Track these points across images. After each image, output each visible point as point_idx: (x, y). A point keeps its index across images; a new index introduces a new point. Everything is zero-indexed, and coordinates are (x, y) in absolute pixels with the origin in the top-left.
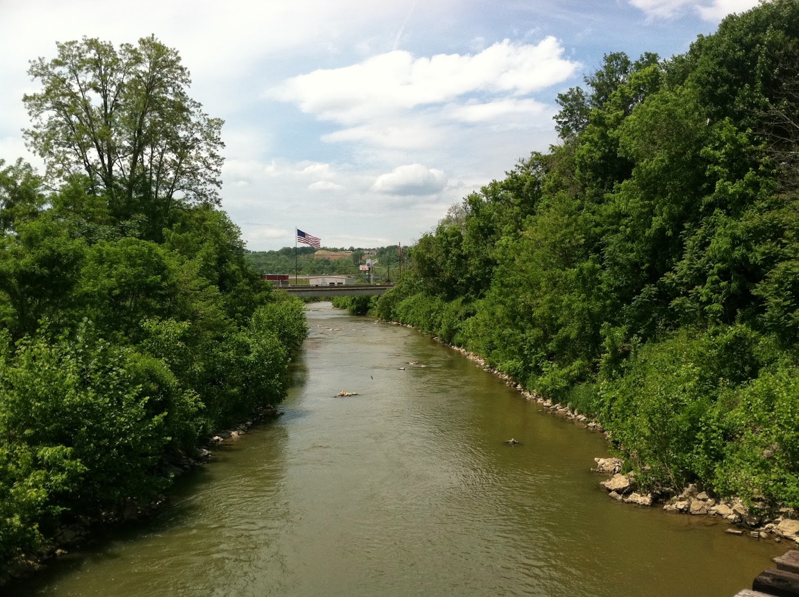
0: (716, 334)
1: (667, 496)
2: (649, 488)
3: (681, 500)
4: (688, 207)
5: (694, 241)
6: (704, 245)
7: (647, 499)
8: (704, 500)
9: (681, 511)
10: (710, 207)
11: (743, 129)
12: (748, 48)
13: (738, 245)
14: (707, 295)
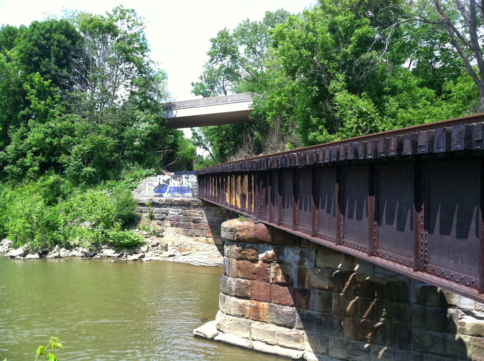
0: (44, 180)
1: (46, 253)
2: (36, 251)
3: (55, 252)
4: (10, 117)
5: (16, 135)
6: (23, 138)
7: (36, 256)
8: (64, 251)
9: (56, 257)
10: (27, 118)
11: (46, 79)
12: (48, 39)
13: (47, 137)
14: (30, 162)
